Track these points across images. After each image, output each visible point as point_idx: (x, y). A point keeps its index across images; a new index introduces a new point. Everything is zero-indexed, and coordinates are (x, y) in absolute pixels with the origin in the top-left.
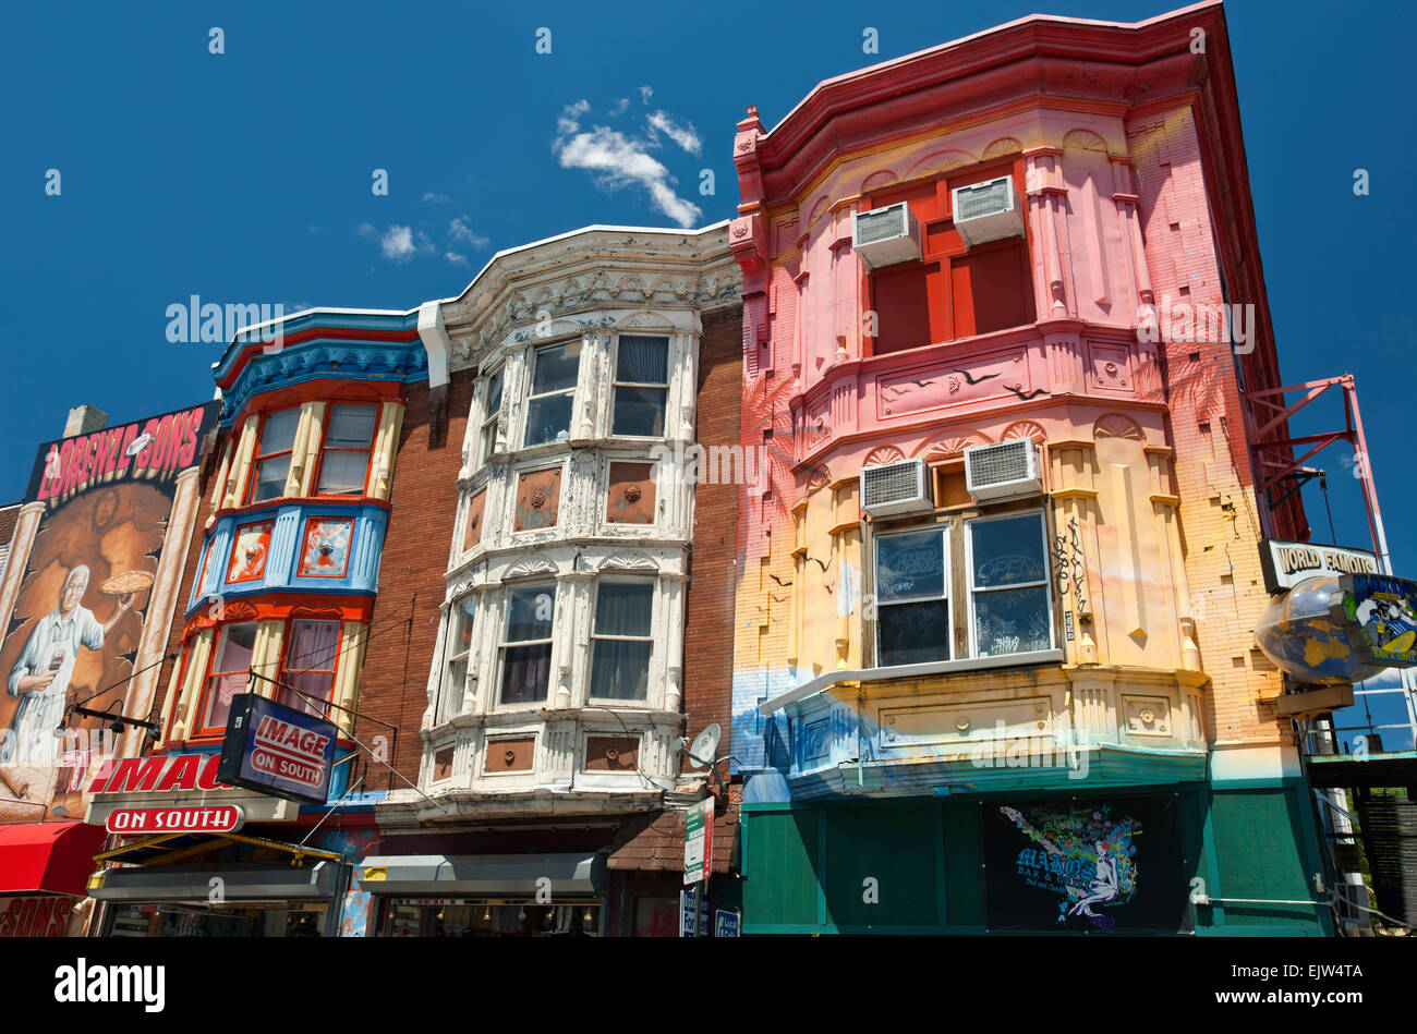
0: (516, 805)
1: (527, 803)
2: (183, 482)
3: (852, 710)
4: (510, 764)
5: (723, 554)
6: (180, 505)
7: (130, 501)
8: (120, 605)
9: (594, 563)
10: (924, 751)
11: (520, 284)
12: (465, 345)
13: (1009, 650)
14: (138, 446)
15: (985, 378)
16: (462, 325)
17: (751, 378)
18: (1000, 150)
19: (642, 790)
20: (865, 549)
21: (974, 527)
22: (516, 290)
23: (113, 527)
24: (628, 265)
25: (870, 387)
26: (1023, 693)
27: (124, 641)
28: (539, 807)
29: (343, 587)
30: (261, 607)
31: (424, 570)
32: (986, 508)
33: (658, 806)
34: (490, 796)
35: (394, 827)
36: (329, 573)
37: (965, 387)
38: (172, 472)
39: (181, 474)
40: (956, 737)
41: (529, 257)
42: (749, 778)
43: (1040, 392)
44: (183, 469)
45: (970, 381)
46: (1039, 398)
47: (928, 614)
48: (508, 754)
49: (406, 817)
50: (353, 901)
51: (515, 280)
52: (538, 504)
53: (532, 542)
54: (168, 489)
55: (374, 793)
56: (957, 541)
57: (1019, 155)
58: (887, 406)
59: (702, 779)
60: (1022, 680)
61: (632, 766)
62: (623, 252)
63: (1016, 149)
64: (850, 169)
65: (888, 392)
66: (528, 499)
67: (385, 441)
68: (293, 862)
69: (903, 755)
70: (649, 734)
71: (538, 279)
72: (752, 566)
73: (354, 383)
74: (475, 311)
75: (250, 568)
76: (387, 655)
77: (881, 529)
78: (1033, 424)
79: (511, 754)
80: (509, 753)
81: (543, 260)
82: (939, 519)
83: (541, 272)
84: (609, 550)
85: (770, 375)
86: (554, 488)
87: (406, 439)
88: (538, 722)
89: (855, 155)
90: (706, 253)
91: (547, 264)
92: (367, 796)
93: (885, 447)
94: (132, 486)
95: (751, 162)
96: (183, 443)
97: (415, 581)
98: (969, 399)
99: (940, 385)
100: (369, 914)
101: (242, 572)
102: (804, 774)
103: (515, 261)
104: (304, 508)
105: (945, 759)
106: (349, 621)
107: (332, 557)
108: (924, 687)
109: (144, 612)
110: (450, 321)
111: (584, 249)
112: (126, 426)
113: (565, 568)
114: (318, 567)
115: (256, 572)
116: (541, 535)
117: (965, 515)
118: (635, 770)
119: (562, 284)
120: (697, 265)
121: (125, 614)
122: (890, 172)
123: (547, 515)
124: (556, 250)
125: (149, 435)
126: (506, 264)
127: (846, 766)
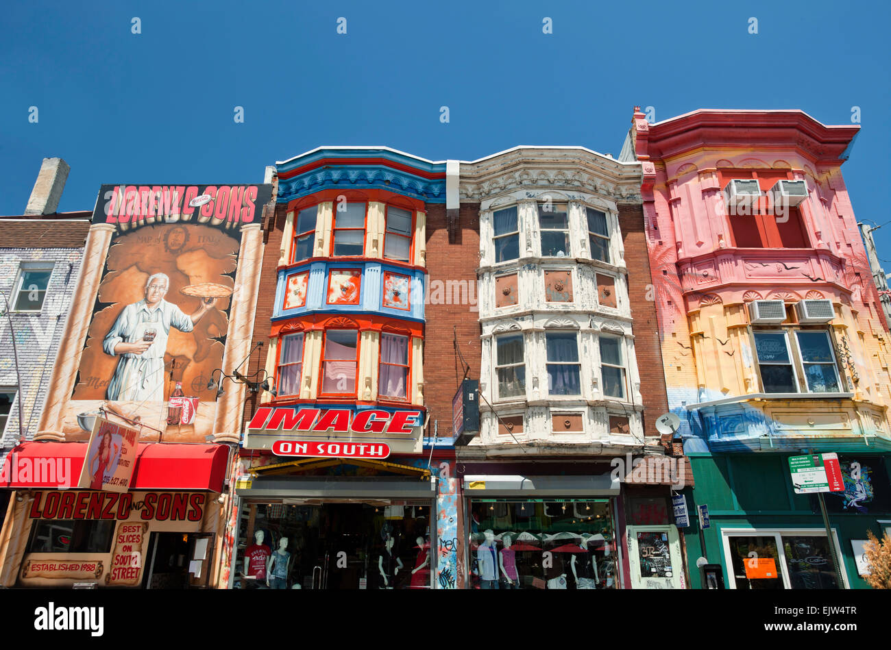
0: (578, 449)
1: (585, 449)
2: (247, 232)
3: (760, 412)
4: (568, 427)
5: (650, 329)
6: (246, 246)
7: (200, 237)
8: (204, 305)
9: (598, 325)
10: (796, 433)
11: (529, 166)
12: (470, 190)
13: (821, 391)
14: (201, 201)
15: (792, 268)
16: (470, 178)
17: (651, 243)
18: (781, 166)
19: (633, 444)
20: (750, 337)
21: (798, 334)
22: (525, 169)
23: (186, 252)
24: (591, 171)
25: (740, 261)
26: (835, 410)
27: (212, 329)
28: (591, 452)
29: (409, 316)
30: (361, 322)
31: (460, 313)
32: (803, 327)
33: (641, 452)
34: (562, 444)
35: (467, 458)
36: (400, 307)
37: (785, 271)
38: (235, 224)
39: (244, 226)
40: (808, 427)
41: (540, 153)
42: (685, 440)
43: (819, 279)
44: (245, 223)
45: (786, 268)
46: (819, 282)
47: (781, 371)
48: (566, 422)
49: (479, 454)
50: (444, 500)
51: (525, 163)
52: (560, 289)
53: (561, 309)
54: (236, 234)
55: (445, 438)
56: (791, 339)
57: (789, 170)
58: (749, 272)
59: (657, 439)
60: (835, 404)
61: (628, 432)
62: (591, 164)
63: (787, 167)
64: (708, 154)
65: (748, 265)
66: (553, 285)
67: (420, 234)
68: (422, 478)
69: (786, 434)
70: (633, 416)
71: (540, 166)
72: (667, 337)
73: (400, 196)
74: (482, 172)
75: (346, 297)
76: (440, 360)
77: (756, 329)
78: (818, 292)
79: (568, 421)
80: (568, 422)
81: (548, 157)
82: (783, 329)
83: (543, 163)
84: (603, 319)
85: (661, 243)
86: (568, 281)
87: (431, 235)
88: (584, 406)
89: (712, 148)
90: (625, 175)
91: (550, 159)
92: (441, 440)
93: (752, 292)
94: (198, 227)
95: (646, 135)
96: (242, 206)
97: (452, 318)
98: (787, 276)
99: (773, 267)
100: (458, 507)
101: (339, 298)
102: (721, 440)
103: (530, 153)
104: (382, 266)
105: (809, 437)
106: (416, 337)
107: (400, 297)
108: (792, 404)
109: (228, 311)
110: (465, 174)
111: (574, 157)
112: (187, 186)
113: (584, 325)
114: (393, 302)
115: (351, 299)
116: (566, 306)
117: (794, 328)
118: (629, 433)
119: (555, 172)
120: (620, 180)
121: (210, 311)
122: (729, 161)
123: (567, 295)
124: (557, 154)
125: (209, 197)
126: (524, 153)
127: (762, 438)
